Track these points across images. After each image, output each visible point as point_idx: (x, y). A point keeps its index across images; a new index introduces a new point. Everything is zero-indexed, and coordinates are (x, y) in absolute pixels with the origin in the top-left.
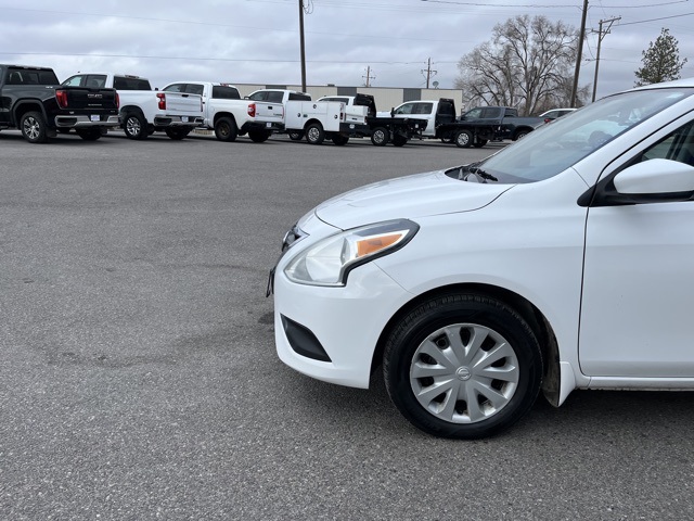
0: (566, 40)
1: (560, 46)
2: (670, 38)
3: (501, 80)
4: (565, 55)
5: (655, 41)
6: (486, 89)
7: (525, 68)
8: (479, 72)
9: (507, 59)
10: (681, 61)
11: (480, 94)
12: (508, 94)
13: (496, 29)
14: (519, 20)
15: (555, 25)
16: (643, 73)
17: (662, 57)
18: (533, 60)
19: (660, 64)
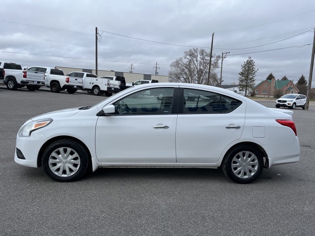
2: (252, 61)
3: (188, 73)
4: (212, 65)
5: (246, 61)
6: (181, 76)
7: (197, 69)
8: (178, 69)
9: (190, 65)
10: (256, 70)
11: (179, 78)
12: (190, 79)
13: (185, 53)
14: (194, 50)
15: (209, 53)
16: (242, 74)
17: (249, 68)
18: (200, 66)
19: (248, 70)
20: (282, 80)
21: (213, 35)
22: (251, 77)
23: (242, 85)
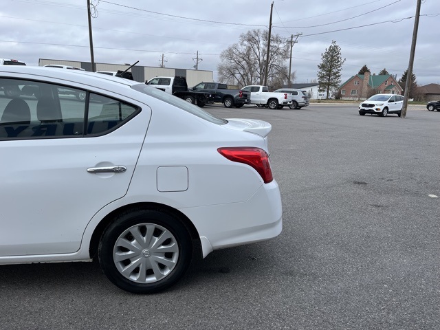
0: (281, 45)
1: (278, 49)
2: (336, 47)
3: (246, 66)
4: (281, 54)
5: (328, 48)
6: (237, 72)
7: (259, 60)
8: (232, 61)
9: (248, 54)
10: (343, 60)
11: (233, 75)
12: (249, 75)
13: (241, 36)
14: (255, 32)
15: (275, 37)
16: (322, 67)
17: (332, 57)
18: (263, 56)
19: (331, 61)
20: (381, 74)
21: (272, 5)
22: (335, 70)
23: (322, 83)
